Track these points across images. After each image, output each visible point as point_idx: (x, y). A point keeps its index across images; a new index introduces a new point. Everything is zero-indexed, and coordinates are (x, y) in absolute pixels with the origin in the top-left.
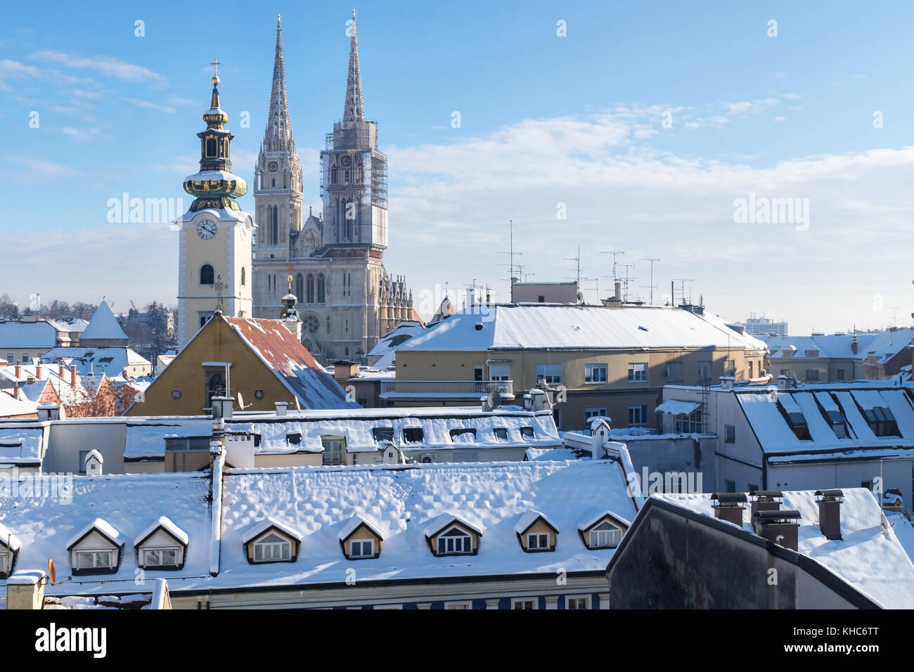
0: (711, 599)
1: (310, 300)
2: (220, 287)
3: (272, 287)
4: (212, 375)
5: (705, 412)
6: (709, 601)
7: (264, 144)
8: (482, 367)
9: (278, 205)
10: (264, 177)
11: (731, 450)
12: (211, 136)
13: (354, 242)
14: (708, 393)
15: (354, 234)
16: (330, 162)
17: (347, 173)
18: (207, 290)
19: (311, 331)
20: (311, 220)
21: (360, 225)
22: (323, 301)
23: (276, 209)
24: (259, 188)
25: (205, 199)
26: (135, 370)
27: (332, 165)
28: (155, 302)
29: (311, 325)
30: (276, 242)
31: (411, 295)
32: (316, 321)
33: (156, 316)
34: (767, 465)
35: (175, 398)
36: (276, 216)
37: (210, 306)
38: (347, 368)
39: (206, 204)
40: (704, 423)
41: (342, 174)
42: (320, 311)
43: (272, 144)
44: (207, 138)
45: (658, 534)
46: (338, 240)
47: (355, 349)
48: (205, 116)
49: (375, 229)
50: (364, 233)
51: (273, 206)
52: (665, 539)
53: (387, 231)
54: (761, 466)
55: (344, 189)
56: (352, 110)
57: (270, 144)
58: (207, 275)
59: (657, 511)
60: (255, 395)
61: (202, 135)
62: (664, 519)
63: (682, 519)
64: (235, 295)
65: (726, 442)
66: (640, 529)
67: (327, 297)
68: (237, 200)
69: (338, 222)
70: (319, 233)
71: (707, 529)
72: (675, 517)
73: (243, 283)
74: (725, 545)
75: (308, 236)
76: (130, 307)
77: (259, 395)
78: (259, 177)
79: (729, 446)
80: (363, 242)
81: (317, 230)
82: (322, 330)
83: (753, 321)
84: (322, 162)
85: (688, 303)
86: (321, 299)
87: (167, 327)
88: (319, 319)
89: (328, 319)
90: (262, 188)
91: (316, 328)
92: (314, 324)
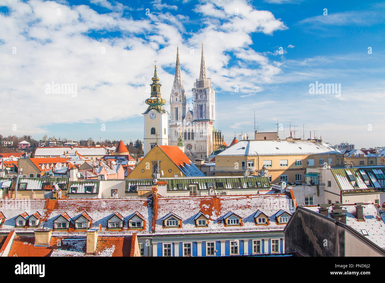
0: (317, 239)
1: (189, 139)
2: (157, 135)
3: (176, 135)
4: (154, 164)
5: (321, 176)
6: (317, 240)
7: (173, 86)
8: (245, 161)
9: (178, 107)
10: (173, 98)
11: (329, 189)
12: (154, 85)
13: (204, 119)
14: (322, 170)
15: (203, 116)
16: (195, 92)
17: (201, 96)
18: (153, 136)
19: (189, 149)
20: (189, 112)
21: (205, 113)
22: (193, 139)
23: (177, 108)
24: (172, 101)
25: (152, 106)
26: (131, 162)
27: (196, 93)
28: (138, 140)
29: (189, 147)
30: (177, 119)
31: (223, 136)
32: (191, 146)
33: (139, 145)
34: (342, 194)
35: (143, 172)
36: (177, 110)
37: (154, 141)
38: (200, 162)
39: (153, 108)
40: (321, 180)
41: (199, 96)
42: (192, 143)
43: (176, 87)
44: (153, 86)
45: (300, 217)
46: (198, 118)
47: (204, 155)
48: (152, 78)
49: (211, 115)
50: (207, 116)
51: (176, 107)
52: (303, 219)
53: (215, 115)
54: (340, 195)
55: (200, 101)
56: (202, 75)
57: (175, 87)
58: (153, 131)
59: (300, 210)
60: (169, 170)
61: (151, 85)
62: (302, 213)
63: (308, 213)
64: (163, 138)
65: (328, 186)
66: (294, 216)
67: (194, 138)
68: (163, 106)
69: (198, 112)
70: (192, 116)
71: (316, 216)
72: (305, 212)
73: (165, 134)
74: (322, 221)
75: (188, 117)
76: (130, 141)
77: (170, 171)
78: (172, 98)
79: (329, 188)
80: (207, 119)
81: (191, 115)
82: (193, 149)
83: (342, 144)
84: (192, 92)
85: (316, 139)
86: (193, 138)
87: (142, 148)
88: (192, 145)
89: (195, 145)
90: (173, 102)
91: (191, 148)
92: (191, 147)
